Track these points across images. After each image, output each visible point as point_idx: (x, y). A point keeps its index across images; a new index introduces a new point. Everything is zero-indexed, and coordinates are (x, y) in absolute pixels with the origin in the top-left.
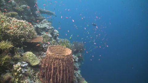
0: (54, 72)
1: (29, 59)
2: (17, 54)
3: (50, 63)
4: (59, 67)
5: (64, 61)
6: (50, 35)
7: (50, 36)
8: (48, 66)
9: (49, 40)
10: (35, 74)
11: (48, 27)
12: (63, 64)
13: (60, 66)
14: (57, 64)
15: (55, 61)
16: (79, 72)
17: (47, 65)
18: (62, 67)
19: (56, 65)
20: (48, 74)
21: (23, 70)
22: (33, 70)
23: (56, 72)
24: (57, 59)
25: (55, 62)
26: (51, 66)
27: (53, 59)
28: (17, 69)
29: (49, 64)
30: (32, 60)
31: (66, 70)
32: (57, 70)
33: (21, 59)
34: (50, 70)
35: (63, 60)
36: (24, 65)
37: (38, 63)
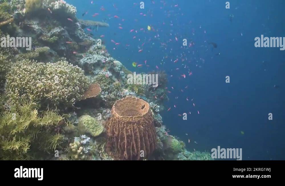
0: (128, 142)
1: (89, 127)
2: (68, 123)
3: (121, 129)
4: (135, 135)
5: (140, 124)
6: (108, 72)
7: (109, 74)
8: (119, 134)
9: (109, 82)
10: (100, 148)
11: (103, 59)
12: (139, 128)
13: (136, 133)
14: (131, 131)
15: (127, 126)
16: (163, 129)
17: (116, 133)
18: (138, 134)
19: (129, 131)
20: (120, 146)
21: (84, 149)
22: (97, 141)
23: (131, 140)
24: (130, 123)
25: (128, 128)
26: (123, 134)
27: (124, 124)
28: (76, 150)
29: (119, 132)
30: (93, 129)
31: (145, 136)
32: (132, 139)
33: (76, 130)
34: (123, 139)
35: (138, 123)
36: (84, 142)
37: (102, 130)
